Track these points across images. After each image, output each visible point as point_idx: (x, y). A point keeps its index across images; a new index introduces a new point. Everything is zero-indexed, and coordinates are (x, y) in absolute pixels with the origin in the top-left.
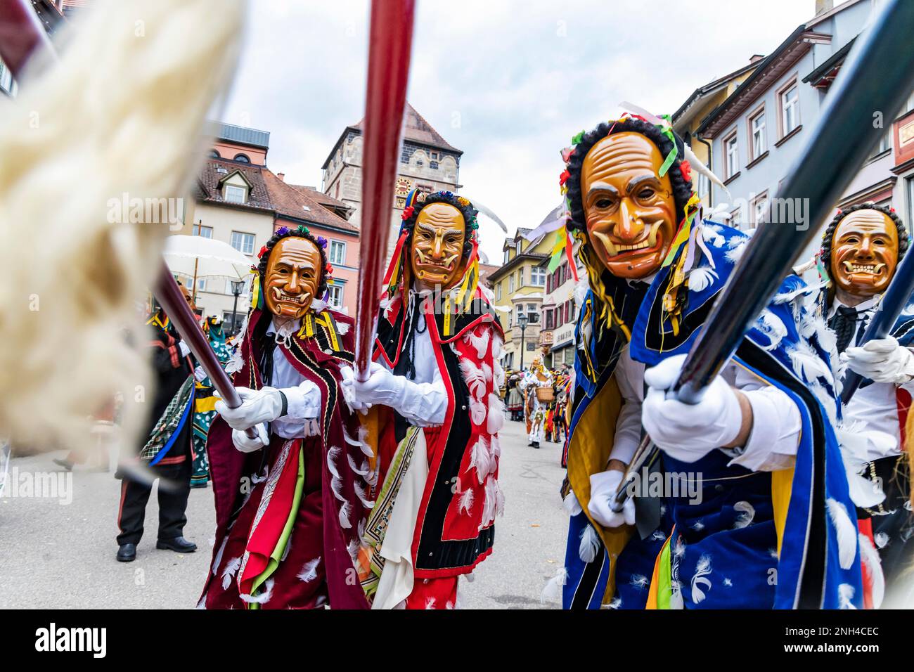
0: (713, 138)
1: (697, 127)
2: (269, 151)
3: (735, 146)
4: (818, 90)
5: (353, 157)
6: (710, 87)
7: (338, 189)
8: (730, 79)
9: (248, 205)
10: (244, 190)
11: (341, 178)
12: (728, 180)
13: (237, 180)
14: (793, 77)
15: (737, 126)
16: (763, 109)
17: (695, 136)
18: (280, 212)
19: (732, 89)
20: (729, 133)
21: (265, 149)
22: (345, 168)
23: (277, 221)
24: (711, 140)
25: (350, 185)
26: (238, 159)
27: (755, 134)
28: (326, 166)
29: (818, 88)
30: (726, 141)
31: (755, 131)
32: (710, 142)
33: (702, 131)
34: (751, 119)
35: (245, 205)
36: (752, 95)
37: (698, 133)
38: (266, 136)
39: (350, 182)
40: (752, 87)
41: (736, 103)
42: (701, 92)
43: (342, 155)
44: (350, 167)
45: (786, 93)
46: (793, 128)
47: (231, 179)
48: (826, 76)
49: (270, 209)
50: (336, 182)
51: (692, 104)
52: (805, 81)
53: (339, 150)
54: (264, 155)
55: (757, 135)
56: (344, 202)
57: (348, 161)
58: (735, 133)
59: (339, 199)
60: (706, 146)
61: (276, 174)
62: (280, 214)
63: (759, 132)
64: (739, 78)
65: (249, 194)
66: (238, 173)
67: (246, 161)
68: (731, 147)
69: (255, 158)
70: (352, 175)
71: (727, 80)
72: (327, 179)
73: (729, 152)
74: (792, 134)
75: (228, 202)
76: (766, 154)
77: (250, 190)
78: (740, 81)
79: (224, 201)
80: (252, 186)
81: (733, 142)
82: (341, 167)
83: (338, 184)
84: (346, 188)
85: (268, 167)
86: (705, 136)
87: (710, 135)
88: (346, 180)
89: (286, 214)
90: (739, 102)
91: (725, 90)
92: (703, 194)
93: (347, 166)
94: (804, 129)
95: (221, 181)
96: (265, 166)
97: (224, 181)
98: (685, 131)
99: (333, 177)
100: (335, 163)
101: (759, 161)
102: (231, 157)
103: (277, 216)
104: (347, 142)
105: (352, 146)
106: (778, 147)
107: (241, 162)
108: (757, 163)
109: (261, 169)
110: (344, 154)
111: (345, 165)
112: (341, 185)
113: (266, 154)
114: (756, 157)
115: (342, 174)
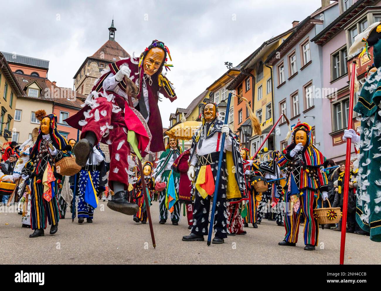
0: (273, 65)
1: (265, 60)
2: (49, 70)
3: (283, 69)
4: (318, 45)
5: (90, 73)
6: (271, 41)
7: (82, 89)
8: (280, 37)
9: (40, 98)
10: (38, 91)
11: (84, 83)
12: (280, 85)
13: (34, 86)
14: (307, 38)
15: (283, 60)
16: (294, 53)
17: (264, 64)
18: (56, 102)
19: (281, 42)
20: (280, 63)
21: (46, 70)
22: (87, 79)
23: (55, 106)
24: (272, 66)
25: (89, 87)
26: (33, 75)
27: (292, 64)
28: (75, 77)
29: (318, 44)
30: (279, 67)
31: (292, 62)
32: (271, 67)
33: (268, 62)
34: (290, 57)
35: (38, 98)
36: (289, 46)
37: (266, 63)
38: (47, 63)
39: (89, 86)
40: (289, 42)
41: (282, 49)
42: (267, 43)
43: (84, 72)
44: (89, 78)
45: (304, 45)
46: (308, 61)
47: (31, 85)
48: (321, 39)
49: (51, 100)
50: (81, 86)
51: (263, 49)
52: (312, 41)
53: (83, 69)
54: (46, 72)
55: (293, 64)
56: (86, 96)
57: (88, 74)
58: (283, 63)
59: (84, 94)
60: (270, 69)
61: (52, 82)
62: (56, 103)
63: (293, 63)
64: (284, 37)
65: (40, 93)
66: (35, 82)
67: (37, 76)
68: (281, 70)
69: (41, 74)
70: (90, 82)
71: (278, 38)
72: (76, 83)
73: (280, 72)
74: (308, 64)
75: (30, 97)
76: (297, 73)
77: (41, 90)
78: (285, 38)
79: (28, 97)
80: (42, 89)
81: (283, 67)
82: (84, 78)
83: (82, 86)
84: (87, 89)
85: (48, 78)
86: (269, 64)
87: (271, 64)
88: (87, 84)
89: (59, 103)
90: (284, 49)
91: (278, 42)
92: (269, 91)
93: (88, 77)
94: (313, 62)
95: (26, 86)
96: (47, 78)
97: (27, 87)
98: (260, 61)
99: (79, 83)
100: (81, 76)
101: (294, 76)
102: (29, 74)
103: (55, 104)
104: (87, 65)
105: (90, 67)
106: (302, 70)
107: (34, 76)
108: (293, 77)
109: (45, 79)
110: (86, 71)
111: (87, 77)
112: (85, 87)
113: (47, 72)
114: (292, 74)
115: (84, 81)
